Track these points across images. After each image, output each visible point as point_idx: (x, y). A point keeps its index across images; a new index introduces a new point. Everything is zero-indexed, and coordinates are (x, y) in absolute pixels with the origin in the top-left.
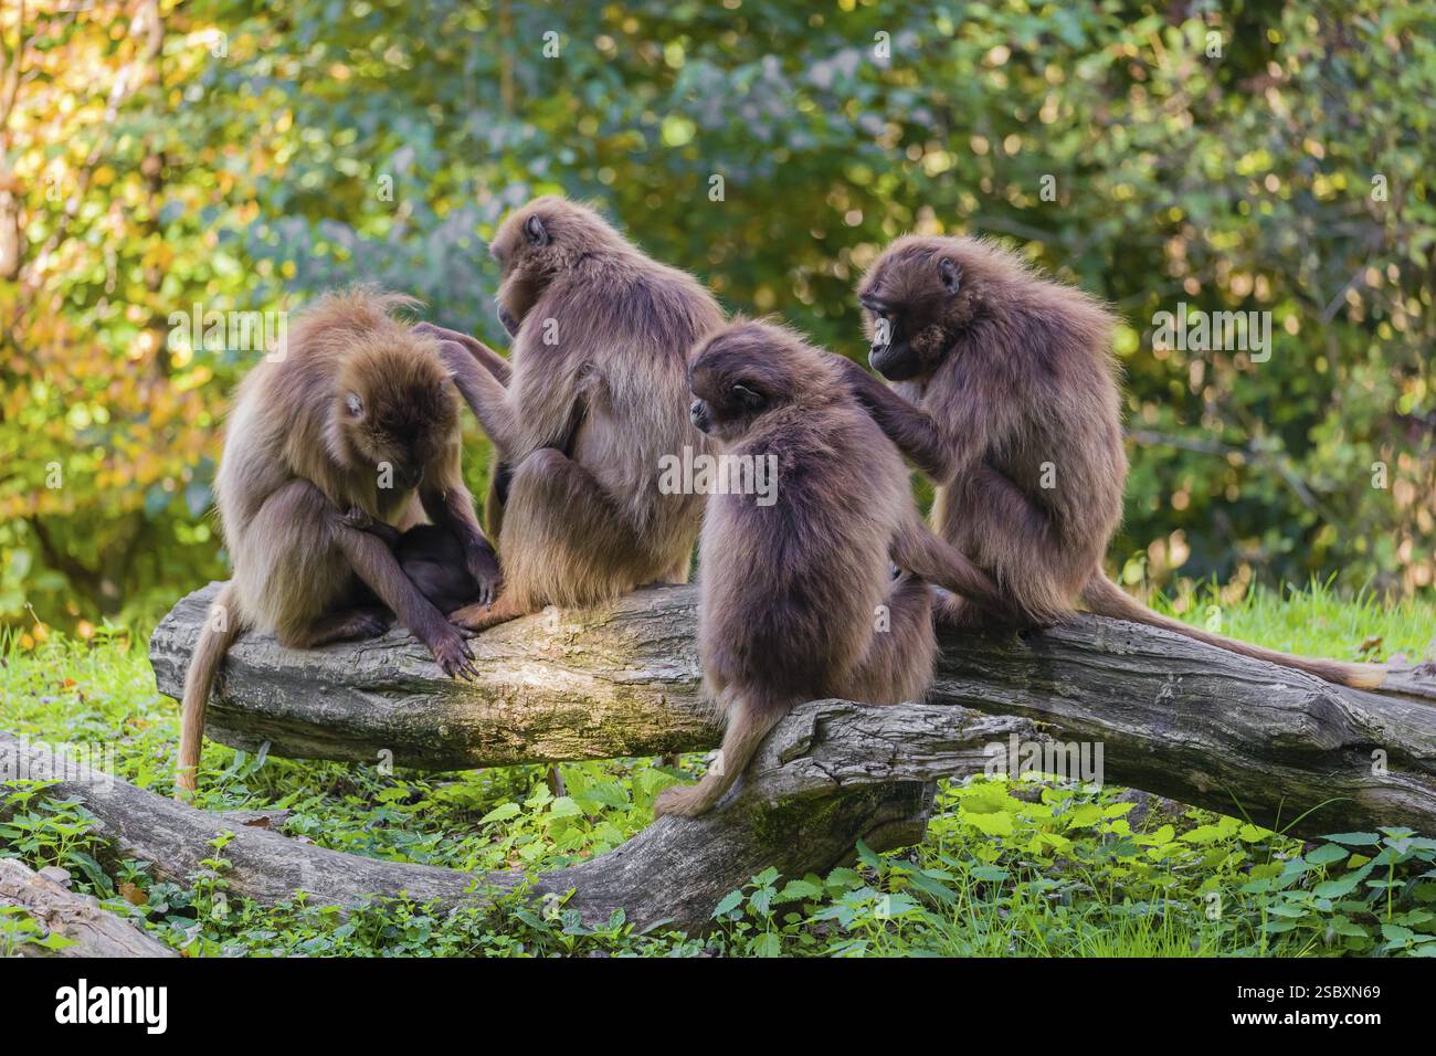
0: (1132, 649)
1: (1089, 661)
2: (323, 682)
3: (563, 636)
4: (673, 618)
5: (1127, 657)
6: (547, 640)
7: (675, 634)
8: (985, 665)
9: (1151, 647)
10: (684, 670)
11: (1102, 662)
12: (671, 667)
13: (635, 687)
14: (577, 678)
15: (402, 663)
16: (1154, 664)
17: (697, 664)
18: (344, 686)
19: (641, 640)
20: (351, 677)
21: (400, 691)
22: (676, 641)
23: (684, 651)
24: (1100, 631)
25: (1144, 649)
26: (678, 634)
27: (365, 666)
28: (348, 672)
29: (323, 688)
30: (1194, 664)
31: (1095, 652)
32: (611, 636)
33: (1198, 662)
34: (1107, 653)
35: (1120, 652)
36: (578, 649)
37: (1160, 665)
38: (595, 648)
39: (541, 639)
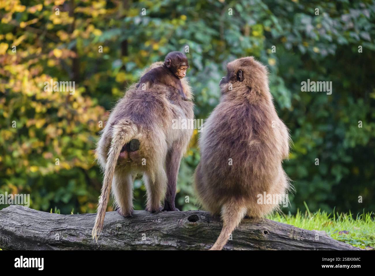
0: (302, 238)
1: (287, 242)
2: (39, 242)
3: (115, 228)
4: (150, 223)
5: (301, 241)
6: (110, 230)
7: (150, 229)
8: (252, 243)
9: (309, 238)
10: (153, 241)
11: (292, 243)
12: (149, 240)
13: (138, 247)
14: (119, 243)
15: (64, 236)
16: (310, 244)
17: (157, 239)
18: (45, 243)
19: (140, 231)
20: (47, 240)
21: (63, 246)
22: (151, 231)
23: (153, 235)
24: (292, 232)
25: (307, 238)
26: (152, 229)
27: (52, 237)
28: (47, 238)
29: (39, 244)
30: (323, 245)
31: (289, 239)
32: (130, 229)
33: (324, 244)
34: (293, 240)
35: (298, 240)
36: (120, 233)
37: (312, 245)
38: (126, 233)
39: (109, 229)
